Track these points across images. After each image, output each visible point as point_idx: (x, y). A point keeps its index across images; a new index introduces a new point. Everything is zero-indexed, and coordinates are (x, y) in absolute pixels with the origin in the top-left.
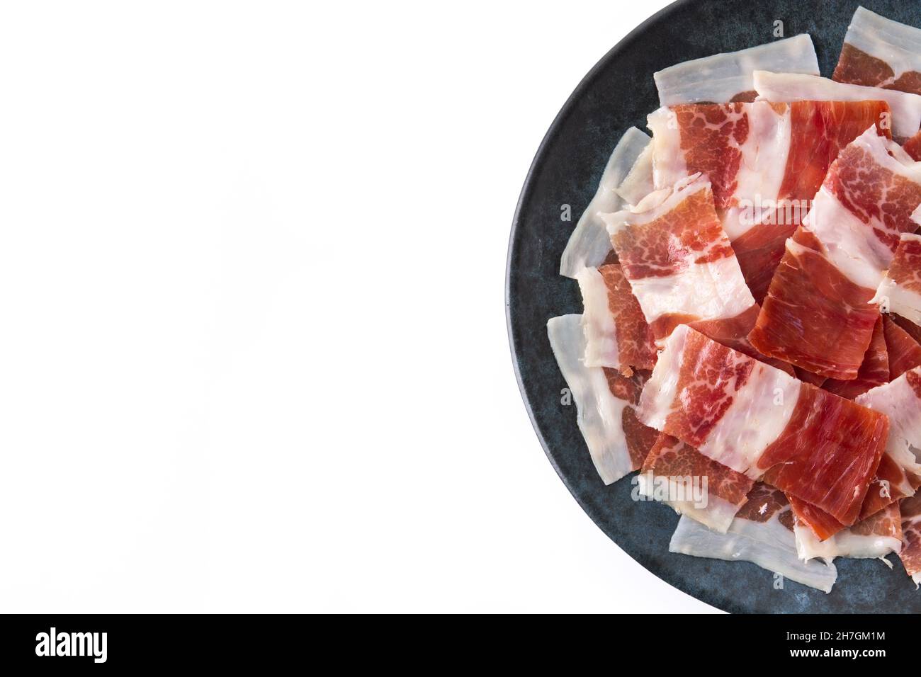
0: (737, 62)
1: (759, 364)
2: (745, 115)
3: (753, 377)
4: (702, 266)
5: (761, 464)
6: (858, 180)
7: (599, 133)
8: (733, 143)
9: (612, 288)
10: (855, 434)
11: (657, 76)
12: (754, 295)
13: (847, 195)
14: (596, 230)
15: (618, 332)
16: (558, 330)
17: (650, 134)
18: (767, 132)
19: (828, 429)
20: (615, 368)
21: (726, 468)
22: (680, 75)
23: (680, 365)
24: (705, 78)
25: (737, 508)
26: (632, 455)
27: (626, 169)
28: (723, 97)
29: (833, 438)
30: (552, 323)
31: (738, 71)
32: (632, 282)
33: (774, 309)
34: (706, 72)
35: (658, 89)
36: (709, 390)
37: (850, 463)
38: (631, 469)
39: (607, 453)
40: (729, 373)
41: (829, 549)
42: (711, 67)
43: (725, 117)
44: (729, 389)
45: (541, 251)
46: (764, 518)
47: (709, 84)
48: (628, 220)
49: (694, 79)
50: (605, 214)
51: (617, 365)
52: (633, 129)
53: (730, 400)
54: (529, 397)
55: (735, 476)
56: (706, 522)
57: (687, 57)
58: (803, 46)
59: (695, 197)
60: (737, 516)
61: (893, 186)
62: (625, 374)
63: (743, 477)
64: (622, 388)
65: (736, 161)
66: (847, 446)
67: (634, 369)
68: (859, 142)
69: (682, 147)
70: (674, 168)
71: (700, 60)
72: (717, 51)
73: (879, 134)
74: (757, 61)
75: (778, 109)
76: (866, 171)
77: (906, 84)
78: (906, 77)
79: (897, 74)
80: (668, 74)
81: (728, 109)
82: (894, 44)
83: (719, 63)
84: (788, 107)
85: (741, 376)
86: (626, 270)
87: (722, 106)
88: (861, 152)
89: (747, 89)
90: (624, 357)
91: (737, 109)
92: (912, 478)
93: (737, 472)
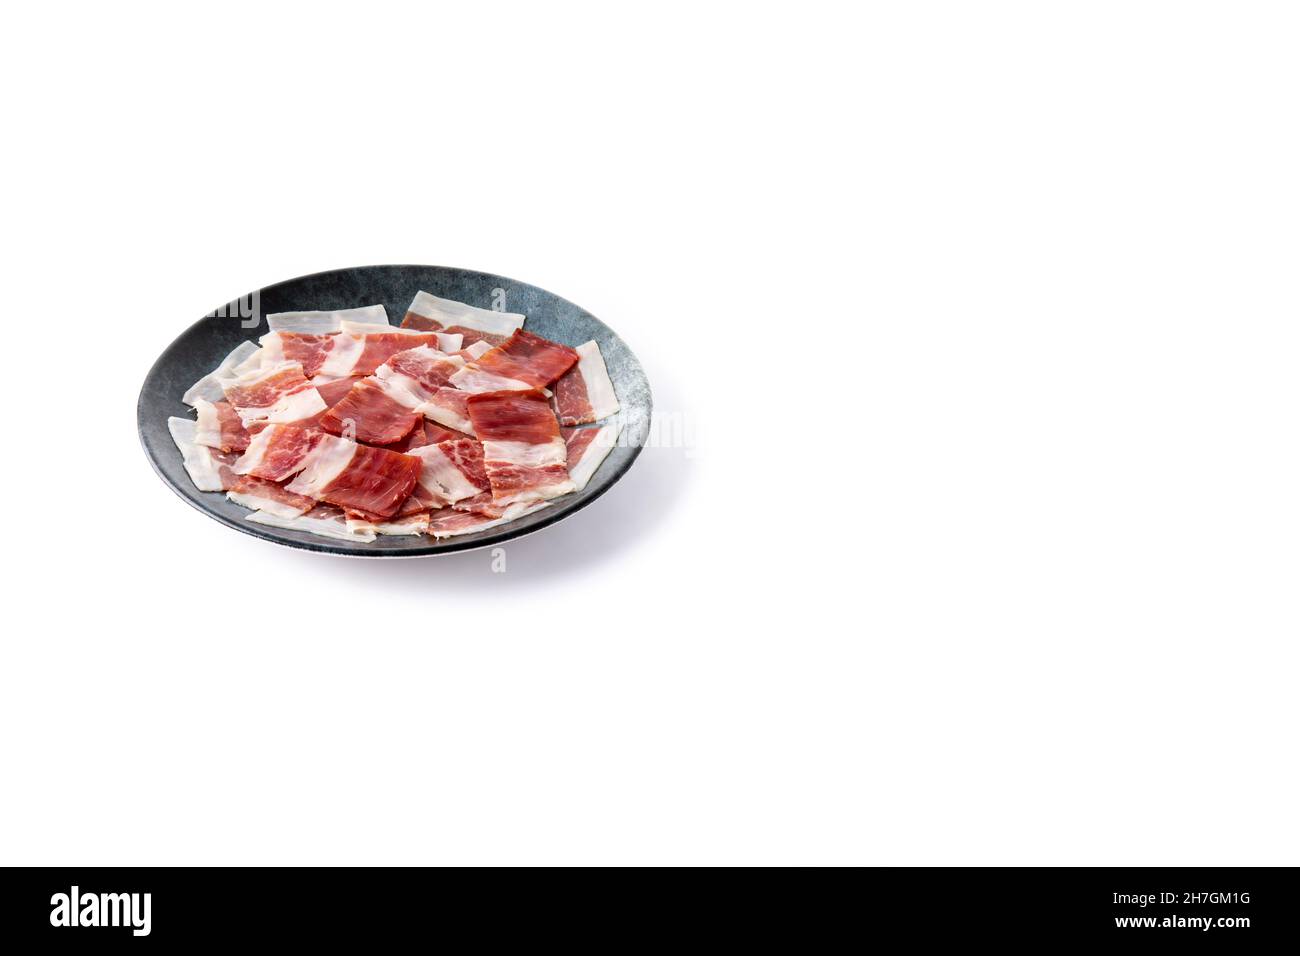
0: (329, 317)
1: (326, 436)
2: (333, 341)
3: (321, 443)
4: (291, 396)
5: (323, 492)
6: (411, 363)
8: (322, 351)
9: (222, 411)
10: (396, 471)
11: (269, 317)
12: (328, 403)
13: (401, 368)
14: (215, 386)
15: (223, 430)
16: (176, 423)
17: (260, 345)
18: (347, 348)
19: (376, 469)
20: (217, 446)
21: (297, 494)
22: (286, 318)
23: (267, 444)
24: (305, 322)
25: (302, 511)
26: (223, 483)
27: (240, 359)
28: (318, 332)
29: (380, 472)
30: (172, 419)
31: (329, 320)
32: (236, 409)
33: (340, 410)
35: (270, 324)
36: (287, 453)
37: (393, 485)
38: (220, 487)
40: (304, 443)
41: (371, 528)
42: (309, 317)
43: (318, 341)
44: (303, 452)
46: (324, 518)
47: (308, 325)
48: (238, 383)
49: (296, 322)
50: (221, 379)
51: (218, 444)
52: (248, 342)
53: (303, 457)
56: (277, 513)
57: (292, 310)
58: (377, 311)
59: (290, 370)
60: (302, 515)
61: (436, 364)
62: (224, 450)
63: (308, 498)
64: (222, 457)
65: (323, 358)
66: (389, 477)
67: (232, 449)
68: (413, 350)
69: (283, 350)
70: (276, 358)
71: (302, 313)
72: (315, 310)
73: (429, 347)
74: (344, 317)
75: (357, 337)
76: (418, 360)
77: (452, 331)
78: (451, 328)
79: (446, 327)
80: (277, 317)
81: (321, 338)
82: (444, 311)
83: (316, 316)
84: (364, 336)
85: (313, 443)
86: (234, 404)
87: (315, 336)
88: (414, 354)
89: (335, 330)
90: (225, 441)
91: (327, 338)
92: (440, 500)
93: (304, 496)
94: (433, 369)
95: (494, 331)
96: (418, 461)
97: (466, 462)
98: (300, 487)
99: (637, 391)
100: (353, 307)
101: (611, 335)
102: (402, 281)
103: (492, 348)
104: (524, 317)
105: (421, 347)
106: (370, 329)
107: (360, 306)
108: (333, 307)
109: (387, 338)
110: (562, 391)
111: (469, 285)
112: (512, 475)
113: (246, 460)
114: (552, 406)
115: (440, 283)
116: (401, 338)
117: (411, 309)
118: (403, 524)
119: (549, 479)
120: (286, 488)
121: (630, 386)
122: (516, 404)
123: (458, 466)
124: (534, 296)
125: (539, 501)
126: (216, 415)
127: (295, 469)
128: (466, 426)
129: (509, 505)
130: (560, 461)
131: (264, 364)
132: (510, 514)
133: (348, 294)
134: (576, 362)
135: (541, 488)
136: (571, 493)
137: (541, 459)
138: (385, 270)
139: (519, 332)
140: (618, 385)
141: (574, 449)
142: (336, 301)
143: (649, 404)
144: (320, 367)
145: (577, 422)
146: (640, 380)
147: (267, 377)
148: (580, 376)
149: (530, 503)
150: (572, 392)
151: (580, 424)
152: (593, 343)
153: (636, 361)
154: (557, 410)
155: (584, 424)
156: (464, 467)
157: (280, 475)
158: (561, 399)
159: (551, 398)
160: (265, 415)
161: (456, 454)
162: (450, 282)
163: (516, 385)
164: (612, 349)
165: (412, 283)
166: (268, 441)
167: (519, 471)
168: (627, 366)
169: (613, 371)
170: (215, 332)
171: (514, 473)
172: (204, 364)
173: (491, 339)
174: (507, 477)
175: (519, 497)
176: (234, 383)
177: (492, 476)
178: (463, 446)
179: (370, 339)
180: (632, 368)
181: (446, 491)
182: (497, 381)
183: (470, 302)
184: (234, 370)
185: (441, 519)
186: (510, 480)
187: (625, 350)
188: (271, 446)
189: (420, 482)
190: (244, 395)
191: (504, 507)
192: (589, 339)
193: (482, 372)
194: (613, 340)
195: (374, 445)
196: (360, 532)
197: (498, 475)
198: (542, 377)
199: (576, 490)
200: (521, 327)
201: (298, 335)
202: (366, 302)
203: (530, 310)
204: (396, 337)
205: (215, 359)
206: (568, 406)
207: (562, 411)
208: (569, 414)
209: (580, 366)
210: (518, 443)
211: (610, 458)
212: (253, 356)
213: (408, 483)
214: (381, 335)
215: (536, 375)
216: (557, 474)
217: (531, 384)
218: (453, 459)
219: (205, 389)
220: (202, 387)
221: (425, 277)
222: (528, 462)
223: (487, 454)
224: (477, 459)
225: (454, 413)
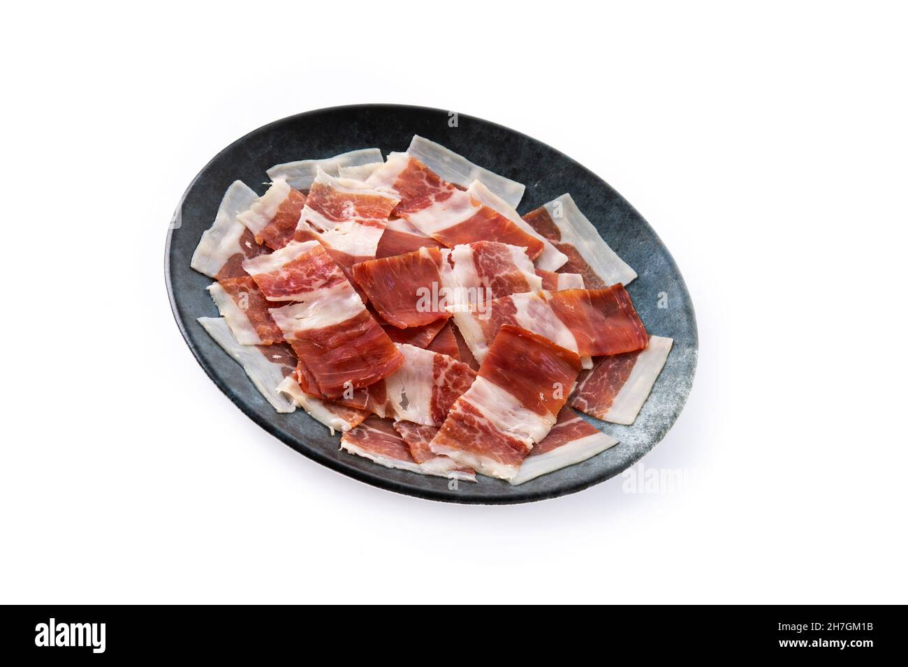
0: (470, 169)
1: (347, 283)
2: (451, 194)
3: (337, 287)
4: (357, 224)
5: (298, 335)
6: (494, 258)
7: (356, 135)
8: (432, 198)
9: (291, 201)
10: (375, 356)
11: (416, 137)
12: (378, 252)
13: (480, 258)
14: (310, 173)
15: (273, 221)
16: (238, 188)
17: (385, 160)
18: (457, 207)
19: (358, 343)
20: (254, 233)
21: (274, 322)
22: (430, 148)
23: (295, 258)
24: (443, 161)
25: (260, 342)
26: (221, 271)
27: (356, 162)
28: (447, 178)
29: (358, 349)
30: (238, 182)
31: (467, 172)
32: (306, 206)
33: (382, 266)
34: (447, 159)
35: (411, 144)
36: (302, 278)
37: (357, 369)
38: (214, 275)
39: (207, 256)
40: (323, 277)
41: (299, 398)
42: (452, 158)
43: (438, 186)
44: (315, 285)
45: (266, 151)
46: (273, 360)
47: (444, 166)
48: (332, 183)
49: (437, 157)
50: (321, 170)
51: (256, 232)
52: (378, 150)
53: (311, 290)
54: (188, 195)
55: (276, 329)
56: (235, 330)
57: (442, 144)
58: (517, 189)
59: (385, 199)
60: (257, 346)
61: (512, 274)
62: (257, 240)
63: (280, 333)
64: (248, 244)
65: (426, 205)
66: (364, 359)
67: (265, 242)
68: (510, 247)
69: (399, 176)
70: (385, 180)
71: (449, 151)
72: (463, 155)
73: (526, 253)
74: (484, 177)
75: (474, 203)
76: (502, 258)
77: (564, 249)
78: (567, 245)
79: (562, 242)
80: (423, 143)
81: (444, 184)
82: (575, 226)
83: (460, 162)
84: (481, 206)
85: (329, 282)
86: (308, 201)
87: (441, 180)
88: (507, 250)
89: (463, 184)
90: (265, 232)
91: (449, 188)
92: (390, 410)
93: (278, 328)
94: (507, 277)
95: (599, 271)
96: (401, 359)
97: (445, 388)
98: (282, 316)
99: (661, 416)
100: (499, 173)
101: (693, 344)
102: (561, 174)
103: (583, 287)
104: (636, 276)
105: (519, 248)
106: (494, 202)
107: (506, 176)
108: (480, 162)
109: (499, 221)
110: (604, 371)
111: (615, 214)
112: (471, 428)
113: (267, 261)
114: (579, 380)
115: (591, 196)
116: (512, 227)
117: (546, 206)
118: (332, 412)
119: (501, 453)
120: (270, 310)
121: (661, 407)
122: (544, 357)
123: (435, 387)
124: (661, 260)
125: (470, 470)
126: (282, 201)
127: (293, 297)
128: (480, 352)
129: (440, 456)
130: (528, 442)
131: (372, 179)
132: (429, 467)
133: (504, 158)
134: (640, 351)
135: (484, 458)
136: (505, 482)
137: (517, 427)
138: (554, 155)
139: (619, 288)
140: (654, 398)
141: (555, 436)
142: (489, 158)
143: (658, 437)
144: (414, 212)
145: (586, 411)
146: (673, 407)
147: (361, 193)
148: (631, 366)
149: (459, 467)
150: (610, 377)
151: (587, 414)
152: (671, 340)
153: (689, 386)
154: (581, 387)
155: (592, 416)
156: (439, 391)
157: (276, 294)
158: (596, 376)
159: (587, 371)
160: (322, 227)
161: (443, 373)
162: (601, 201)
163: (566, 339)
164: (680, 359)
165: (568, 181)
166: (298, 256)
167: (481, 427)
168: (676, 386)
169: (662, 381)
170: (356, 124)
171: (476, 426)
172: (319, 148)
173: (590, 277)
174: (466, 426)
175: (455, 454)
176: (329, 180)
177: (452, 417)
178: (457, 370)
179: (484, 213)
180: (678, 390)
181: (405, 404)
182: (553, 324)
183: (603, 232)
184: (341, 170)
185: (371, 429)
186: (465, 431)
187: (690, 368)
188: (295, 263)
189: (387, 381)
190: (327, 197)
191: (434, 455)
192: (670, 336)
193: (548, 306)
194: (688, 351)
195: (380, 319)
196: (287, 397)
197: (459, 418)
198: (596, 346)
199: (510, 481)
200: (624, 284)
201: (426, 170)
202: (514, 176)
203: (646, 273)
204: (508, 224)
205: (333, 148)
206: (594, 388)
207: (584, 390)
208: (586, 398)
209: (640, 357)
210: (512, 398)
211: (573, 469)
212: (368, 166)
213: (373, 375)
214: (498, 214)
215: (593, 340)
216: (515, 452)
217: (580, 345)
218: (436, 377)
219: (298, 171)
220: (297, 167)
221: (582, 183)
222: (503, 423)
223: (469, 392)
224: (458, 391)
225: (481, 331)
